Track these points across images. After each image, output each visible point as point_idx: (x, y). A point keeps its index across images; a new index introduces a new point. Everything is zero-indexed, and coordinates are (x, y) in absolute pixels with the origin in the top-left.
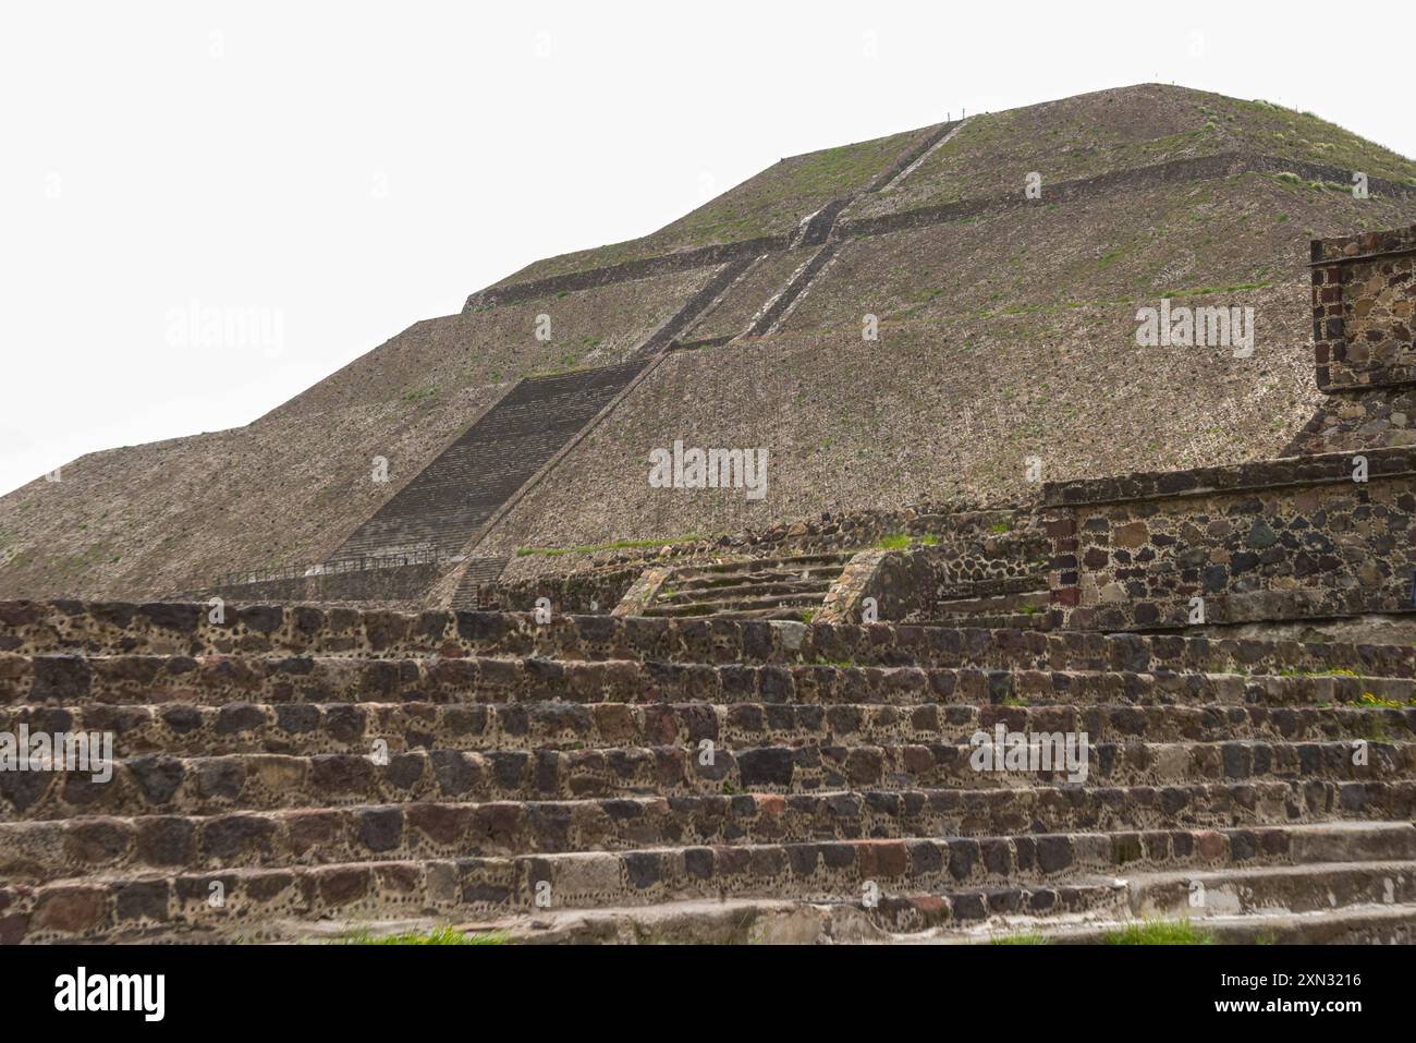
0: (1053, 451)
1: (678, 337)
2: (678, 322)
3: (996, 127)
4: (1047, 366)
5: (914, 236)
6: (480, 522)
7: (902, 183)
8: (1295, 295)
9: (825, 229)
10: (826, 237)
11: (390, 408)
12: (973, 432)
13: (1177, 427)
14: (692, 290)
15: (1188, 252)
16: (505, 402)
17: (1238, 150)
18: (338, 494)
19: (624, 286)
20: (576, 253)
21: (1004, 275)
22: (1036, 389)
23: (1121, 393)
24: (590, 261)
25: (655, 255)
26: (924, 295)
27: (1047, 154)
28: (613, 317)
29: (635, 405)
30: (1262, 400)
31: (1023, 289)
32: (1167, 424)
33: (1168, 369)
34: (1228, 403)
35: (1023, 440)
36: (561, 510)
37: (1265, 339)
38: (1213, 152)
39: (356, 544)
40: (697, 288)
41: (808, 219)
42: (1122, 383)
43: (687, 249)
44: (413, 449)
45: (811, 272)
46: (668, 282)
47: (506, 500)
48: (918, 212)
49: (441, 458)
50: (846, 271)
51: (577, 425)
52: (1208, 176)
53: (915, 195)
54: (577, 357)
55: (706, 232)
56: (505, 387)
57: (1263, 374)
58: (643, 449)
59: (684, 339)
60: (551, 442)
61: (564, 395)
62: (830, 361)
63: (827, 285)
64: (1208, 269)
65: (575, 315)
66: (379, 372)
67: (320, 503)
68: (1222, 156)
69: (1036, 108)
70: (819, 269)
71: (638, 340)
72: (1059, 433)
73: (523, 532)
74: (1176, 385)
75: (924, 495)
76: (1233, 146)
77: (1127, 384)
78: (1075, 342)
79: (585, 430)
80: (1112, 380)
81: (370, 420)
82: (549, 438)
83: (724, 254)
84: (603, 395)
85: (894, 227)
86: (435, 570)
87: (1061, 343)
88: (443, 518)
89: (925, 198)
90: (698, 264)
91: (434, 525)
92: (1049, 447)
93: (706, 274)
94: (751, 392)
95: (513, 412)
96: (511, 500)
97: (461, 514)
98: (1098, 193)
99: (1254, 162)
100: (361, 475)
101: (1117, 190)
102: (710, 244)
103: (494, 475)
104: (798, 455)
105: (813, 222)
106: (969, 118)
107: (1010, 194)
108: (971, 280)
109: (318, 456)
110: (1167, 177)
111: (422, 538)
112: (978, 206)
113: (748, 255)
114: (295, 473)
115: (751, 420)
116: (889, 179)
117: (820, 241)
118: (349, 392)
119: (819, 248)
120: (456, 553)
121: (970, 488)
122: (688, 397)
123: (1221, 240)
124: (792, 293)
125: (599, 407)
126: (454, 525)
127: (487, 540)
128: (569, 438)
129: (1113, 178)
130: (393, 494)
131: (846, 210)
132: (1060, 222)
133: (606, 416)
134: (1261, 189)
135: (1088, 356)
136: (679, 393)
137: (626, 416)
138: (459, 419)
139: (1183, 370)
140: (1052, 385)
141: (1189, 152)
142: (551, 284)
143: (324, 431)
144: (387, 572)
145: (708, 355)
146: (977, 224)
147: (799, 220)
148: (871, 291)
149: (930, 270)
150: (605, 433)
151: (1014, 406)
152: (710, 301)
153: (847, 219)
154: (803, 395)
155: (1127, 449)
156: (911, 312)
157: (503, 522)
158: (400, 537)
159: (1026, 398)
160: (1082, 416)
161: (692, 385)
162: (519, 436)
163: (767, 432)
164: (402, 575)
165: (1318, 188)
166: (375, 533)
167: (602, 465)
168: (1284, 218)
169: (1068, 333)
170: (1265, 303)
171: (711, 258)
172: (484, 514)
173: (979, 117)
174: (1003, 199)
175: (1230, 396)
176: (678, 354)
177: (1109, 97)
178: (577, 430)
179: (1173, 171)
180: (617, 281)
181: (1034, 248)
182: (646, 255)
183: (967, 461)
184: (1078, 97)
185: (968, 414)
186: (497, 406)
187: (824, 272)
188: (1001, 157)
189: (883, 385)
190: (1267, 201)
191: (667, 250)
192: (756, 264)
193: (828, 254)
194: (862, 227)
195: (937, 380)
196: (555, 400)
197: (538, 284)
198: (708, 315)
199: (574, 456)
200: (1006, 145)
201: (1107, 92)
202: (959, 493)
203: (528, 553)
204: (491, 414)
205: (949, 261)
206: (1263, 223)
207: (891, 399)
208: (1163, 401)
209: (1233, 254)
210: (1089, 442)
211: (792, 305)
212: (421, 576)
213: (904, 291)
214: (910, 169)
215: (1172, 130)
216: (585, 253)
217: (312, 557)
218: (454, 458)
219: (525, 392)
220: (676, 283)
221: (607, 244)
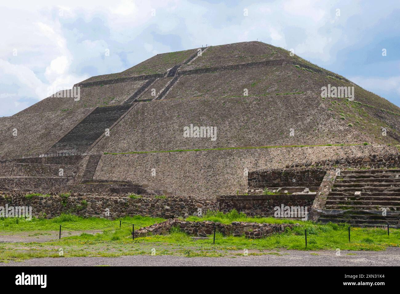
0: (253, 134)
1: (137, 98)
2: (136, 95)
3: (216, 49)
4: (247, 111)
5: (199, 76)
6: (90, 145)
7: (193, 62)
8: (312, 96)
9: (174, 73)
10: (174, 75)
11: (59, 113)
12: (229, 127)
13: (287, 129)
14: (139, 86)
15: (275, 84)
16: (92, 113)
17: (285, 59)
18: (47, 135)
19: (119, 84)
20: (104, 75)
21: (226, 87)
22: (245, 117)
23: (269, 119)
24: (109, 77)
25: (127, 77)
26: (204, 91)
27: (232, 57)
28: (117, 92)
29: (131, 115)
30: (309, 122)
31: (232, 91)
32: (284, 128)
33: (281, 113)
34: (300, 123)
35: (244, 130)
36: (113, 142)
37: (306, 107)
38: (278, 59)
39: (54, 149)
40: (140, 86)
41: (169, 70)
42: (269, 116)
43: (136, 76)
44: (67, 124)
45: (172, 84)
46: (132, 84)
47: (97, 139)
48: (199, 70)
49: (76, 127)
50: (182, 84)
51: (115, 120)
52: (277, 65)
53: (198, 65)
54: (108, 102)
55: (140, 72)
56: (92, 109)
57: (308, 116)
58: (135, 127)
59: (138, 99)
60: (108, 124)
61: (110, 112)
62: (186, 107)
63: (177, 87)
64: (281, 88)
65: (106, 91)
66: (50, 103)
67: (41, 137)
68: (281, 60)
69: (226, 45)
70: (174, 83)
71: (125, 99)
72: (254, 129)
73: (103, 148)
74: (284, 118)
75: (218, 143)
76: (283, 58)
77: (270, 117)
78: (253, 105)
79: (117, 121)
80: (266, 115)
81: (53, 116)
82: (107, 123)
83: (146, 78)
84: (121, 112)
85: (193, 73)
86: (80, 157)
87: (250, 105)
88: (79, 143)
89: (201, 66)
90: (139, 80)
91: (77, 145)
92: (251, 132)
93: (142, 82)
94: (164, 113)
95: (96, 116)
96: (99, 139)
97: (84, 142)
98: (248, 68)
99: (288, 62)
100: (53, 130)
101: (253, 67)
102: (142, 75)
103: (92, 132)
104: (180, 131)
105: (170, 71)
106: (208, 47)
107: (224, 66)
108: (217, 88)
109: (39, 125)
110: (266, 65)
111: (74, 148)
112: (216, 69)
113: (153, 78)
114: (33, 129)
115: (165, 121)
116: (189, 61)
117: (173, 76)
118: (42, 108)
119: (173, 78)
120: (84, 152)
121: (231, 142)
122: (146, 114)
123: (284, 81)
124: (167, 89)
125: (120, 116)
126: (82, 145)
127: (93, 150)
128: (113, 124)
129: (252, 64)
130: (63, 136)
131: (179, 68)
132: (239, 74)
133: (123, 118)
134: (292, 69)
135: (258, 109)
136: (143, 113)
137: (129, 118)
138: (79, 117)
139: (285, 114)
140: (249, 116)
141: (271, 59)
142: (98, 83)
143: (40, 118)
144: (66, 157)
145: (150, 103)
146: (217, 74)
147: (166, 70)
148: (189, 89)
149: (205, 85)
150: (123, 123)
151: (240, 121)
152: (144, 89)
153: (180, 70)
154: (179, 115)
155: (274, 134)
156: (201, 95)
157: (97, 145)
158: (67, 147)
159: (243, 119)
160: (259, 124)
161: (147, 111)
162: (98, 122)
163: (170, 124)
164: (71, 158)
165: (304, 70)
166: (59, 146)
167: (124, 131)
168: (299, 77)
169: (251, 103)
170: (305, 98)
171: (143, 78)
172: (91, 142)
173: (211, 47)
174: (222, 68)
175: (300, 121)
176: (141, 103)
177: (245, 44)
178: (116, 121)
179: (268, 63)
180: (116, 83)
181: (233, 80)
182: (124, 77)
183: (229, 135)
184: (237, 43)
185: (227, 122)
186: (91, 114)
187: (176, 84)
188: (219, 57)
189: (201, 114)
190: (294, 72)
191: (130, 76)
192: (156, 81)
193: (176, 79)
194: (184, 73)
195: (216, 113)
196: (107, 113)
197: (94, 83)
198: (144, 93)
199: (115, 128)
200: (220, 54)
201: (245, 42)
202: (228, 143)
203: (107, 154)
204: (89, 116)
205: (210, 82)
206: (294, 77)
207: (204, 117)
208: (281, 122)
209: (287, 85)
210: (263, 131)
211: (168, 92)
212: (76, 158)
213: (199, 90)
214: (194, 59)
215: (264, 53)
216: (107, 75)
217: (41, 152)
218: (80, 127)
219: (97, 111)
220: (134, 84)
221: (113, 73)
